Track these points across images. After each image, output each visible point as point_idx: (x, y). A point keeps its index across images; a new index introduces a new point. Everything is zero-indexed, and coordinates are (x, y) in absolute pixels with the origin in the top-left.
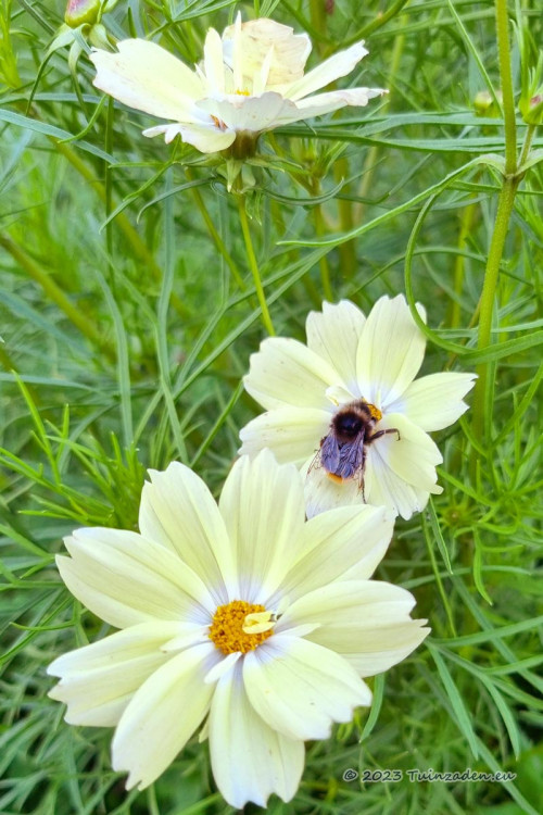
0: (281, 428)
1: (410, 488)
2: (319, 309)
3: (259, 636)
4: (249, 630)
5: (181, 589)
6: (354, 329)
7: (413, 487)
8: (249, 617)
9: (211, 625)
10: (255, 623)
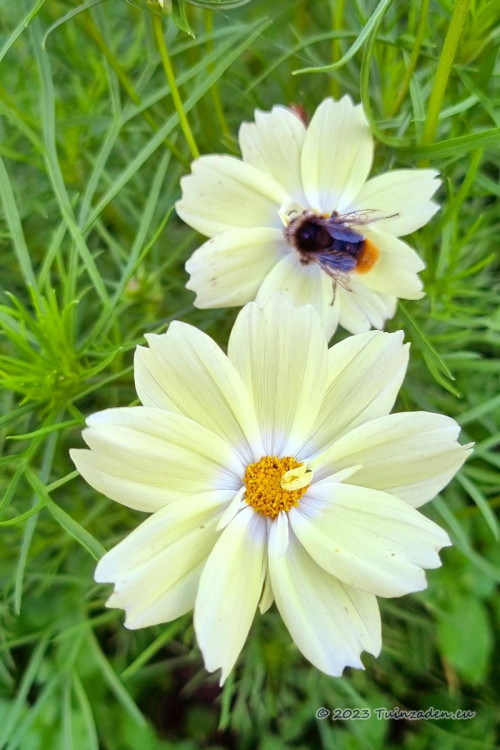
0: (230, 254)
1: (375, 296)
2: (252, 119)
3: (300, 492)
4: (289, 487)
5: (205, 457)
6: (294, 137)
7: (377, 293)
8: (287, 475)
9: (244, 490)
10: (294, 478)
